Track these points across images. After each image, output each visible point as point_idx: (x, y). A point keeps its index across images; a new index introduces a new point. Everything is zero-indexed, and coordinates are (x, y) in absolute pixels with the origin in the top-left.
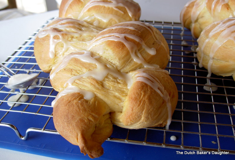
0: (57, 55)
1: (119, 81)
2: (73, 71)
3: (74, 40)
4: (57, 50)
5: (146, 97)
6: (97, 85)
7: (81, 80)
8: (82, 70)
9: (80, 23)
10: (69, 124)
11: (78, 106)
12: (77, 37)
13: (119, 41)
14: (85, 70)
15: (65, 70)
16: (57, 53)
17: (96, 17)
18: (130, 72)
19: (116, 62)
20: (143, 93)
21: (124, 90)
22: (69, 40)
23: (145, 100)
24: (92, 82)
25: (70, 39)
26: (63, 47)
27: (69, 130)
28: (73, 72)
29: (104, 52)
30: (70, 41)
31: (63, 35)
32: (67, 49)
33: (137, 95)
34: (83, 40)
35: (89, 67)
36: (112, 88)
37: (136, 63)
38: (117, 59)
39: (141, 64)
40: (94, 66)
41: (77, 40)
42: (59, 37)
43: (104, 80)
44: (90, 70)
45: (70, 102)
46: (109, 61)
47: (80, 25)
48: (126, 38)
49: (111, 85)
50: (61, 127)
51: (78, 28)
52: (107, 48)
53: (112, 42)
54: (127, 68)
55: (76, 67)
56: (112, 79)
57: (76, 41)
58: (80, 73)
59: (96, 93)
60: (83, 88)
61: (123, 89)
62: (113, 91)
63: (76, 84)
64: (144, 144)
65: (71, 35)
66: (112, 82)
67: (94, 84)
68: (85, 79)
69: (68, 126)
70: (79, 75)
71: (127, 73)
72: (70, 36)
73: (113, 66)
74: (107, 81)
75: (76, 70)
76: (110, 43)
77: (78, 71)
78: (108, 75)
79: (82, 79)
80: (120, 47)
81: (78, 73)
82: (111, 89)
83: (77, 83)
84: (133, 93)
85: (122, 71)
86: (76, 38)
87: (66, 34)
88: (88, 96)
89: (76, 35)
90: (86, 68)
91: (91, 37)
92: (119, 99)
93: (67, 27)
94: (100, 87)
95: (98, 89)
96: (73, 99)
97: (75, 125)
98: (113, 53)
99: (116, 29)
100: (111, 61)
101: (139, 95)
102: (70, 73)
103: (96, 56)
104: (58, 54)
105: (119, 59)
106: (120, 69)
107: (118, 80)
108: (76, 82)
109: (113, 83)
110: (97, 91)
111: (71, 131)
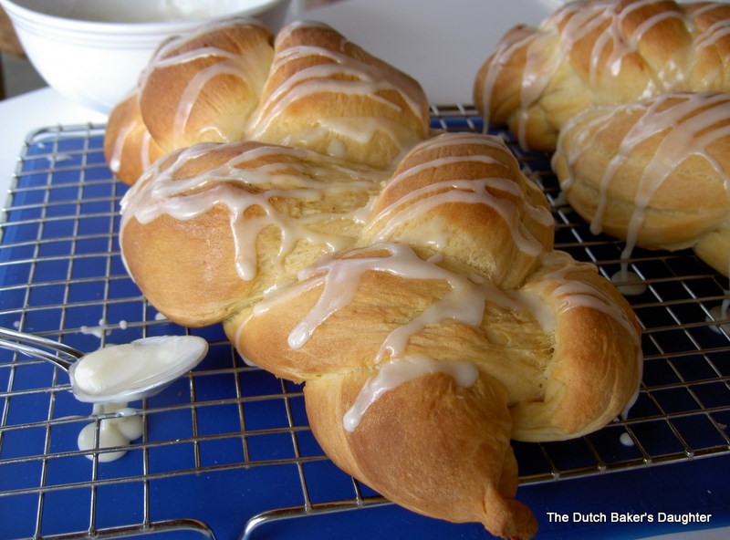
0: (262, 268)
1: (519, 318)
2: (387, 311)
3: (308, 212)
4: (262, 252)
5: (614, 347)
6: (477, 341)
7: (428, 335)
8: (412, 306)
9: (300, 155)
10: (457, 467)
11: (464, 411)
12: (311, 203)
13: (478, 204)
14: (421, 304)
15: (355, 312)
16: (262, 260)
17: (330, 130)
18: (523, 283)
19: (490, 264)
20: (605, 338)
21: (539, 337)
22: (294, 213)
23: (613, 356)
24: (462, 334)
25: (295, 211)
26: (278, 238)
27: (459, 484)
28: (388, 316)
29: (448, 241)
30: (297, 217)
31: (271, 201)
32: (295, 245)
33: (594, 347)
34: (336, 209)
35: (430, 291)
36: (510, 340)
37: (528, 259)
38: (490, 255)
39: (539, 259)
40: (443, 286)
41: (319, 211)
42: (262, 209)
43: (484, 322)
44: (435, 300)
45: (433, 405)
46: (469, 263)
47: (301, 161)
48: (491, 192)
49: (506, 332)
50: (430, 482)
51: (304, 174)
52: (452, 228)
53: (460, 206)
54: (516, 275)
55: (392, 299)
56: (500, 314)
57: (315, 214)
58: (410, 314)
59: (479, 363)
60: (442, 356)
61: (536, 335)
62: (515, 346)
63: (418, 348)
64: (556, 476)
65: (295, 199)
66: (505, 324)
67: (468, 338)
68: (435, 327)
69: (453, 474)
70: (407, 320)
71: (516, 289)
72: (292, 202)
73: (484, 277)
74: (493, 322)
75: (396, 307)
76: (454, 212)
77: (402, 309)
78: (486, 305)
79: (427, 330)
80: (486, 220)
81: (405, 315)
82: (509, 343)
83: (418, 345)
84: (581, 343)
85: (506, 285)
86: (311, 206)
87: (281, 199)
88: (466, 376)
89: (310, 197)
90: (423, 296)
91: (354, 198)
92: (533, 365)
93: (272, 174)
94: (484, 344)
95: (482, 350)
96: (437, 393)
97: (473, 466)
98: (474, 239)
99: (445, 167)
100: (475, 263)
101: (597, 344)
102: (381, 320)
103: (431, 256)
104: (264, 263)
105: (495, 254)
106: (501, 283)
107: (515, 315)
108: (413, 342)
109: (509, 325)
110: (482, 356)
111: (463, 487)
